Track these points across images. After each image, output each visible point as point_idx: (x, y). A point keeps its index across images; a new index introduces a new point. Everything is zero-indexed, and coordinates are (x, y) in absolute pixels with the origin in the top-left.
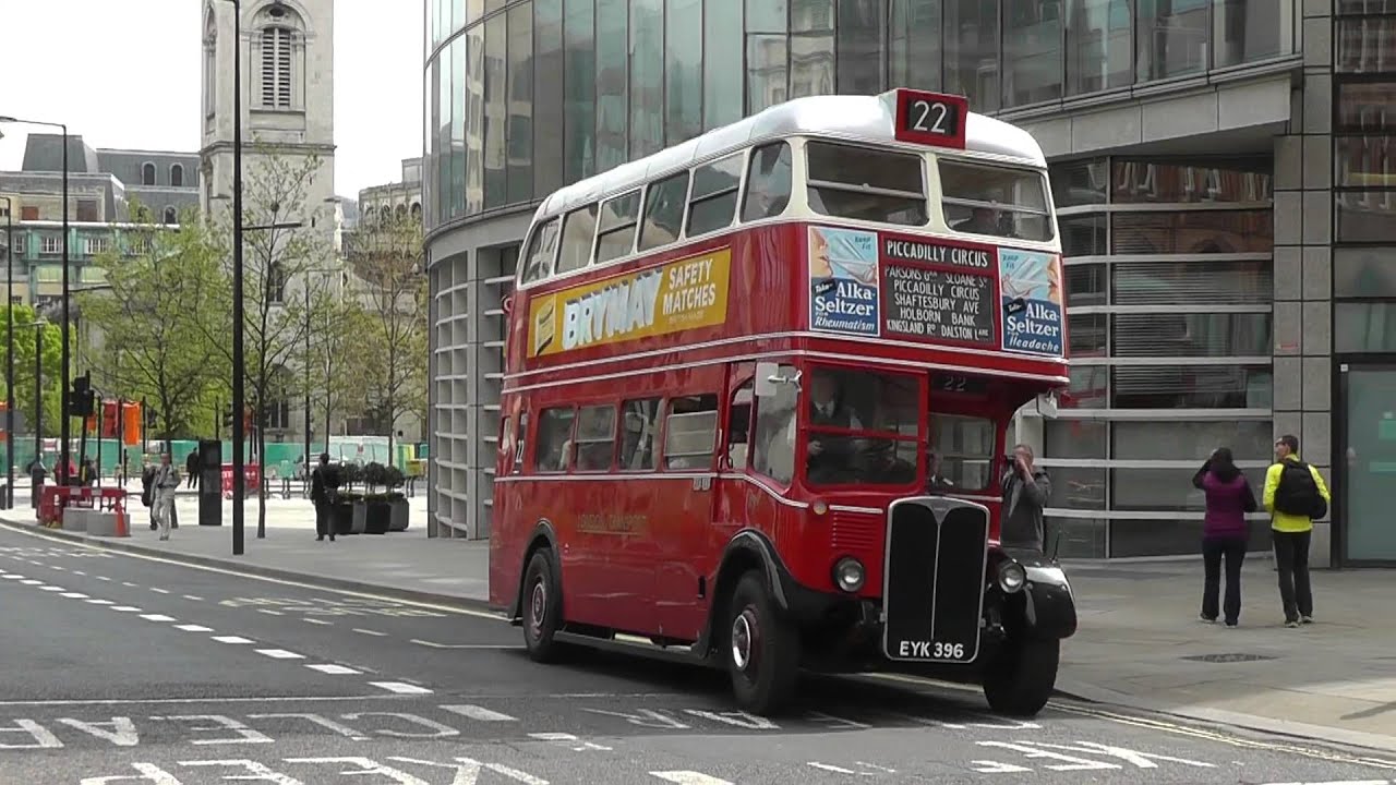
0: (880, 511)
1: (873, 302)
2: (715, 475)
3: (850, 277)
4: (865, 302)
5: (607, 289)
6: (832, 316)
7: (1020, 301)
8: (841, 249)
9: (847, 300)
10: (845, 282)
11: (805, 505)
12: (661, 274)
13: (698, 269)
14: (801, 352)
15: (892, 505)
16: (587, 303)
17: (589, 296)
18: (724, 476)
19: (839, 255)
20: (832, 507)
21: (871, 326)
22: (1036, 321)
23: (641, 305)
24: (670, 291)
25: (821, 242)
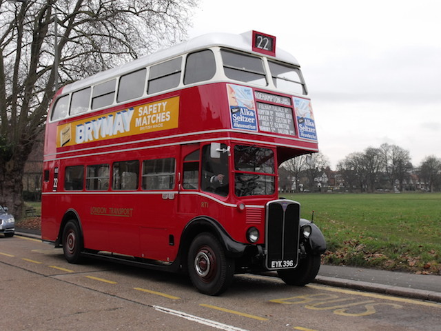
0: (263, 207)
1: (254, 117)
2: (177, 192)
3: (244, 106)
4: (251, 117)
5: (100, 119)
6: (240, 123)
7: (302, 118)
8: (240, 94)
9: (245, 116)
10: (243, 108)
11: (236, 206)
12: (133, 111)
13: (157, 107)
14: (229, 138)
15: (268, 204)
16: (88, 125)
17: (89, 122)
18: (181, 193)
19: (239, 97)
20: (247, 206)
21: (254, 127)
22: (309, 127)
23: (121, 124)
24: (139, 117)
25: (232, 91)
